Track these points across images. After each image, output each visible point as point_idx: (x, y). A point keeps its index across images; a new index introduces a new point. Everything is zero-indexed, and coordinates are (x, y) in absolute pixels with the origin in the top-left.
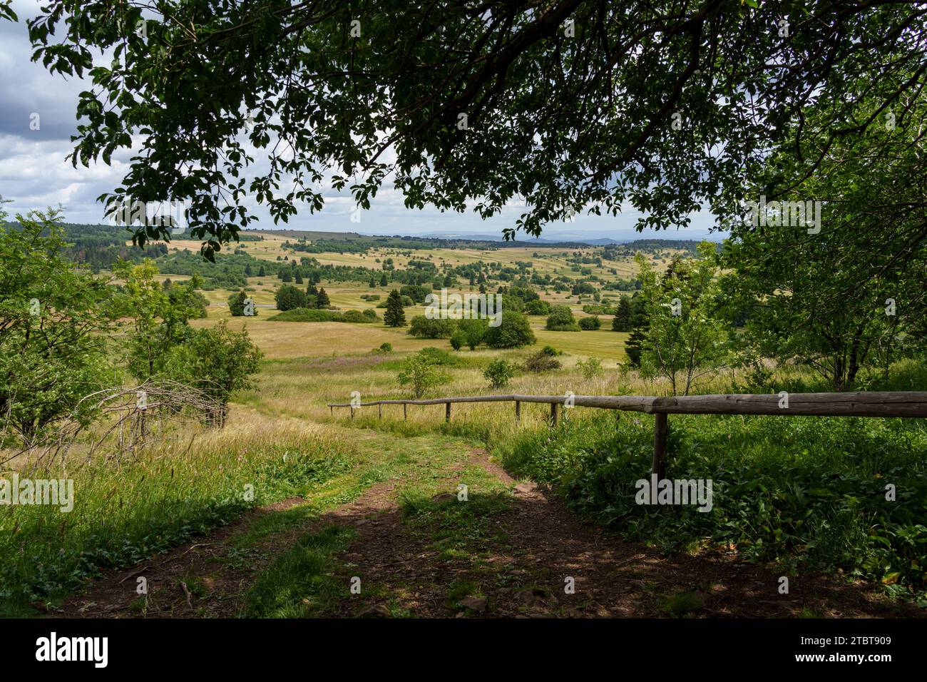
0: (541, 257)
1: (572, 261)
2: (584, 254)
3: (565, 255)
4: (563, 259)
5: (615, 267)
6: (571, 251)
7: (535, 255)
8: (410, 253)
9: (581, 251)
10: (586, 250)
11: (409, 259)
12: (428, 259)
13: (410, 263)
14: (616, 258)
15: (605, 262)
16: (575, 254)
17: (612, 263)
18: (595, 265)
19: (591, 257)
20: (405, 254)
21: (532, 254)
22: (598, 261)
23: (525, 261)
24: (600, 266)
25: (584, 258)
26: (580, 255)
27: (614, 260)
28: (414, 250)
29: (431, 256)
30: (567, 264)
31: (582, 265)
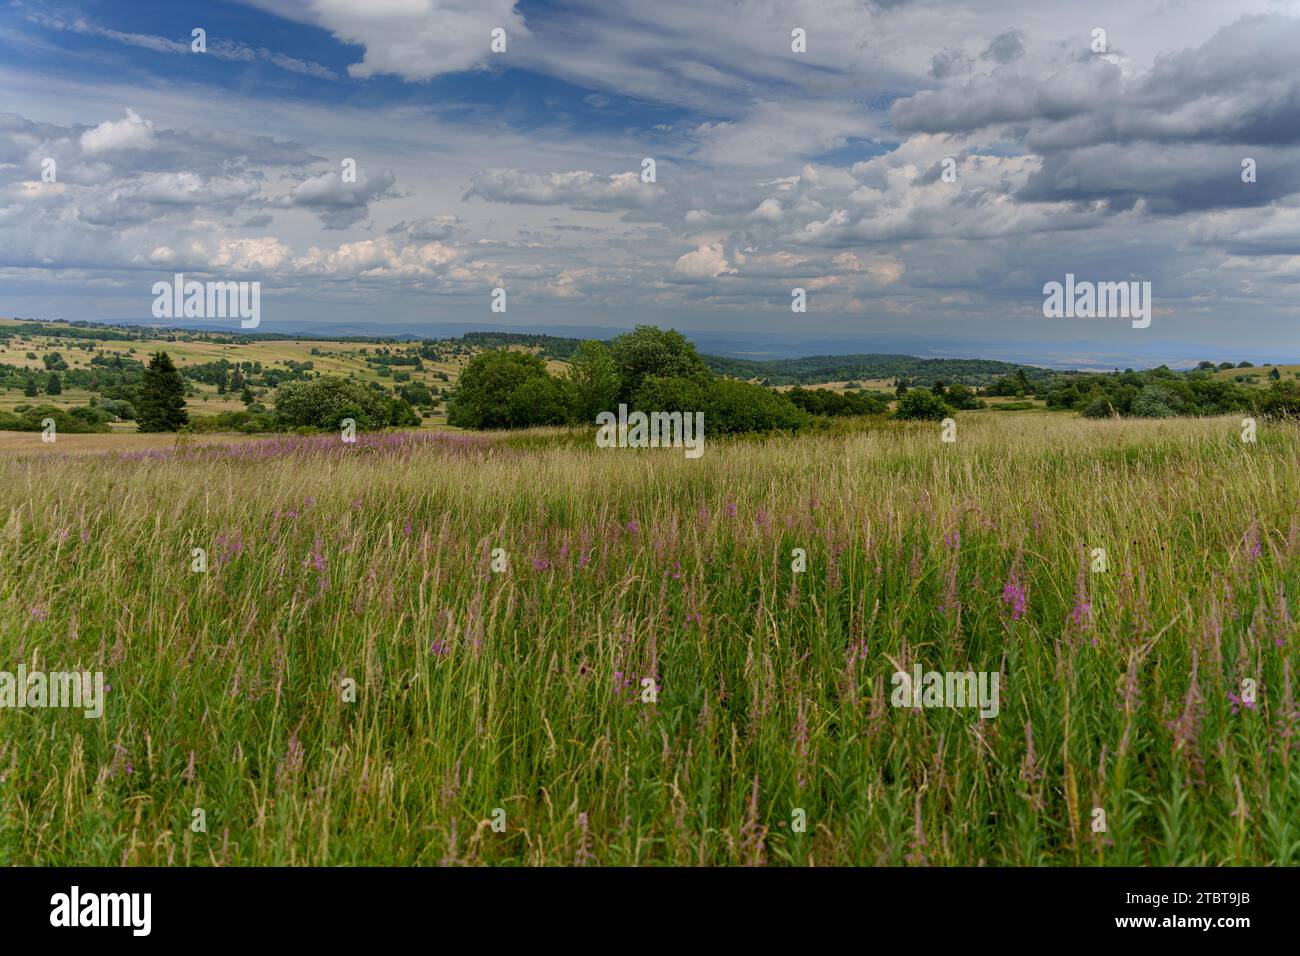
0: (324, 355)
1: (375, 361)
2: (393, 352)
3: (363, 352)
4: (361, 359)
5: (444, 372)
6: (371, 348)
7: (315, 352)
8: (93, 345)
9: (388, 348)
10: (395, 347)
11: (93, 355)
12: (128, 355)
13: (94, 361)
14: (443, 357)
15: (426, 363)
16: (378, 351)
17: (437, 364)
18: (413, 368)
19: (405, 356)
20: (83, 347)
21: (310, 350)
22: (416, 362)
23: (301, 361)
24: (420, 369)
25: (394, 357)
26: (387, 352)
27: (440, 360)
28: (98, 342)
29: (133, 351)
30: (369, 366)
31: (394, 368)
